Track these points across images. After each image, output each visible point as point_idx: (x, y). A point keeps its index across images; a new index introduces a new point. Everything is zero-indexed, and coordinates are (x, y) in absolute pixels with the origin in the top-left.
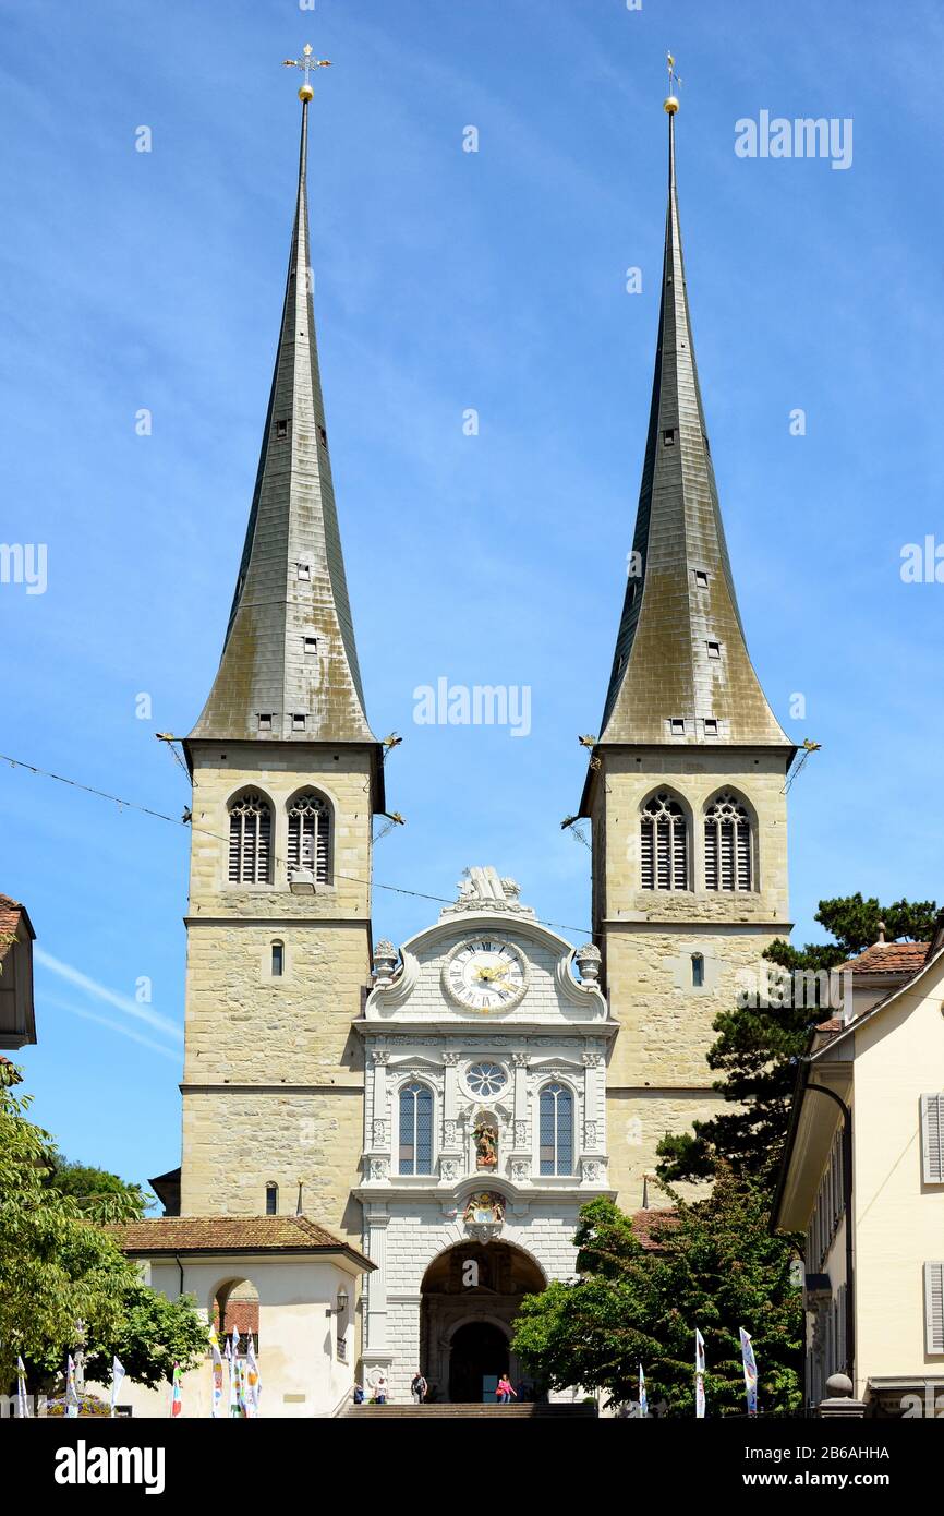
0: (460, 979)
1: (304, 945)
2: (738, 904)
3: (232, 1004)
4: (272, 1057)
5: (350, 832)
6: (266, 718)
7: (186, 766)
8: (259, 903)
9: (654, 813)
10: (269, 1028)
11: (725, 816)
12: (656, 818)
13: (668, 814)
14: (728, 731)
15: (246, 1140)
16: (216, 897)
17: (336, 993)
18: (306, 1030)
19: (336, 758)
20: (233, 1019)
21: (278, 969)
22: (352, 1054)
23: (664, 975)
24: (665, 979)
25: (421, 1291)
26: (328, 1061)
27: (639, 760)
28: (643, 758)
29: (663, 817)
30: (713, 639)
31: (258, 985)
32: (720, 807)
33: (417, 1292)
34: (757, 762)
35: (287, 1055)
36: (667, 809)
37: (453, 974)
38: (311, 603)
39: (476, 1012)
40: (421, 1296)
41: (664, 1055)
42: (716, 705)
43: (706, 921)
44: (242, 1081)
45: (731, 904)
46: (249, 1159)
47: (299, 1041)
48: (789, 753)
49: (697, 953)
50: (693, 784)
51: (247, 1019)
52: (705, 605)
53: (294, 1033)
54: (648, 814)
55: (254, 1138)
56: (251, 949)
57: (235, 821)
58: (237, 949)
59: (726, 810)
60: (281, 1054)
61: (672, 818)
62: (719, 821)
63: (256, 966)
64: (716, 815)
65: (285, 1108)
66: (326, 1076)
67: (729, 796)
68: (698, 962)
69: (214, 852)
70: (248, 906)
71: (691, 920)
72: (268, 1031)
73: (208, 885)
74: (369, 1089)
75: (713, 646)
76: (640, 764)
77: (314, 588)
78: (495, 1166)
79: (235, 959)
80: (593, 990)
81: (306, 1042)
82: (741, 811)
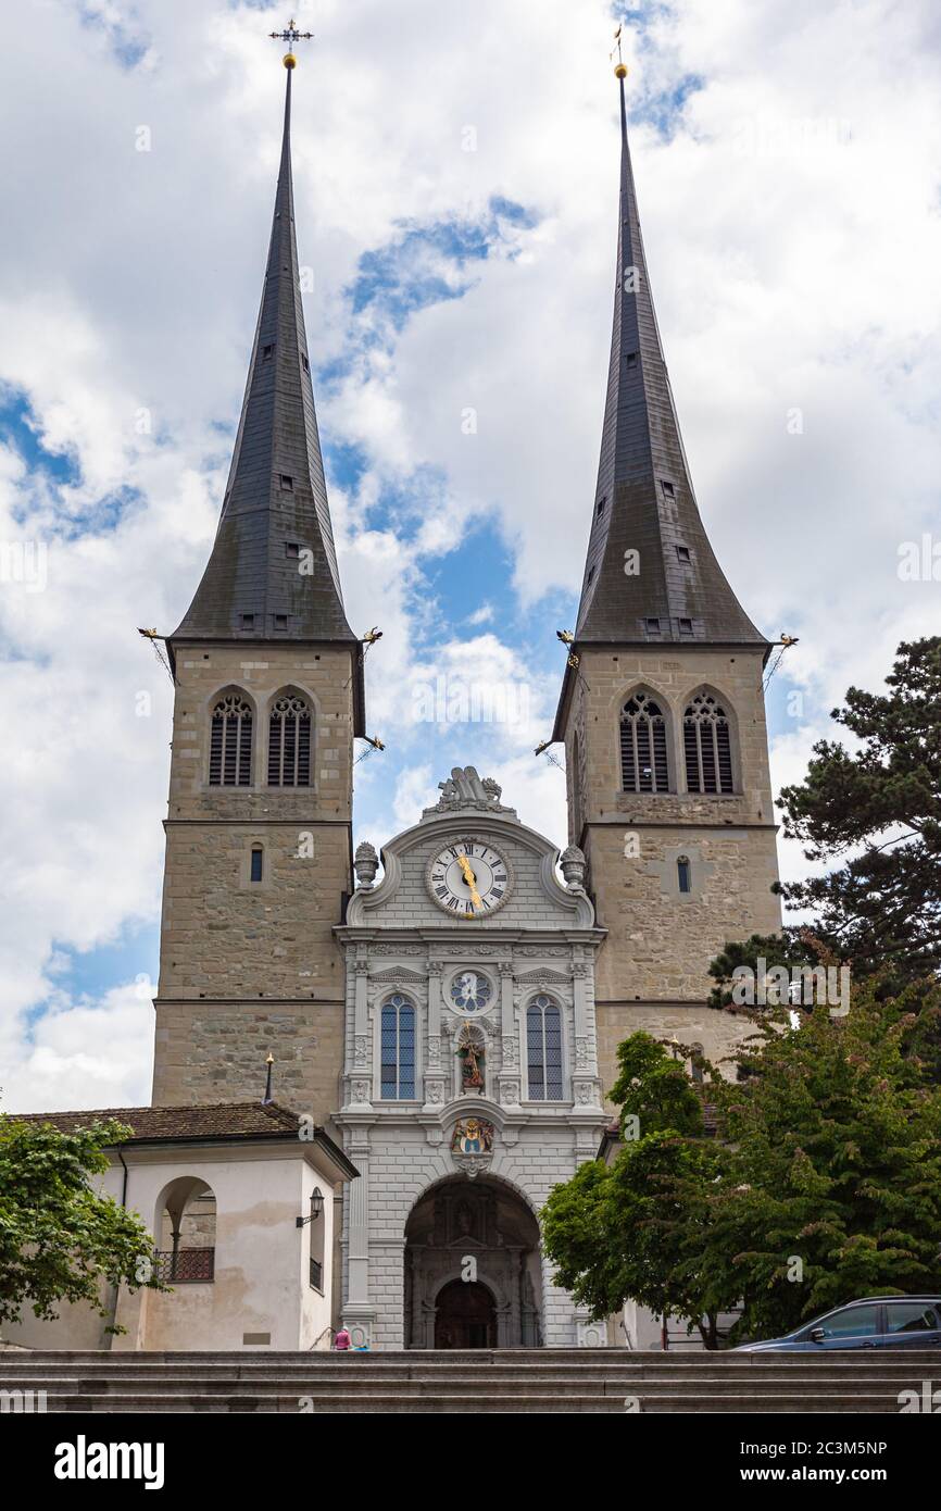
0: (442, 883)
1: (285, 849)
2: (721, 805)
3: (209, 911)
4: (250, 969)
5: (331, 732)
6: (249, 618)
7: (169, 665)
8: (240, 805)
9: (632, 714)
10: (247, 937)
11: (703, 716)
12: (634, 719)
13: (646, 714)
14: (702, 630)
15: (222, 1061)
16: (196, 799)
17: (316, 899)
18: (285, 939)
19: (318, 658)
20: (211, 927)
21: (257, 875)
22: (333, 965)
23: (650, 880)
24: (651, 884)
25: (405, 1235)
26: (308, 973)
27: (616, 659)
28: (619, 656)
29: (642, 719)
30: (682, 543)
31: (236, 892)
32: (698, 707)
33: (400, 1235)
34: (733, 661)
35: (265, 967)
36: (645, 709)
37: (436, 878)
38: (293, 511)
39: (459, 918)
40: (405, 1240)
41: (654, 966)
42: (690, 605)
43: (689, 822)
44: (218, 994)
45: (715, 805)
46: (224, 1081)
47: (278, 951)
48: (765, 650)
49: (683, 857)
50: (670, 683)
51: (225, 927)
52: (673, 512)
53: (273, 943)
54: (627, 714)
55: (230, 1058)
56: (231, 853)
57: (217, 721)
58: (216, 853)
59: (704, 711)
60: (260, 965)
61: (651, 720)
62: (698, 722)
63: (235, 871)
64: (694, 716)
65: (262, 1025)
66: (306, 989)
67: (706, 694)
68: (683, 865)
69: (196, 754)
70: (229, 808)
71: (674, 822)
72: (247, 941)
73: (188, 787)
74: (349, 1003)
75: (684, 551)
76: (618, 664)
77: (296, 497)
78: (482, 1088)
79: (214, 864)
80: (579, 893)
81: (285, 953)
82: (720, 712)
